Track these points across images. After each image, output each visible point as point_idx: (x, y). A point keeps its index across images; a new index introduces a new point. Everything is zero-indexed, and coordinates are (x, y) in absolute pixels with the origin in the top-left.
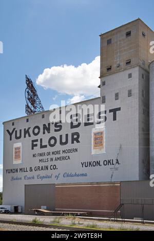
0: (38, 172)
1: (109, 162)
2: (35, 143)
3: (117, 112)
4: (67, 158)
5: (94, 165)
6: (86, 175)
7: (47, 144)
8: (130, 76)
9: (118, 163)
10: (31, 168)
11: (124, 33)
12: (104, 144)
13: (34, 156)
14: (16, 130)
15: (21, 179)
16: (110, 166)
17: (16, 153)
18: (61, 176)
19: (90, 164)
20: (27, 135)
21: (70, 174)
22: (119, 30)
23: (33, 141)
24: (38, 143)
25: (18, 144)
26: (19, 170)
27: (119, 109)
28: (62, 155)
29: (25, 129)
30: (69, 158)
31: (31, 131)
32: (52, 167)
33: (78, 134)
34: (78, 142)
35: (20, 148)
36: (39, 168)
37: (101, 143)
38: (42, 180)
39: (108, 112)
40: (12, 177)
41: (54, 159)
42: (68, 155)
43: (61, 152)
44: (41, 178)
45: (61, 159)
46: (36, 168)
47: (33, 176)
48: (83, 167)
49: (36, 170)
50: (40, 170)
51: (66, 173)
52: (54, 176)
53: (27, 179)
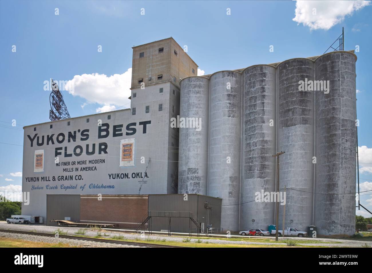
0: (62, 182)
1: (138, 174)
2: (59, 151)
3: (147, 125)
4: (93, 169)
5: (122, 177)
6: (113, 187)
7: (72, 153)
8: (161, 90)
9: (147, 176)
10: (54, 177)
11: (157, 49)
12: (133, 156)
14: (37, 136)
15: (42, 188)
16: (138, 179)
17: (37, 160)
18: (87, 187)
20: (50, 142)
21: (96, 185)
22: (152, 45)
23: (57, 149)
24: (63, 151)
25: (40, 151)
26: (40, 179)
27: (149, 122)
28: (88, 165)
29: (48, 136)
30: (95, 168)
31: (54, 138)
32: (77, 178)
33: (105, 145)
34: (106, 152)
35: (42, 155)
36: (63, 177)
37: (130, 156)
38: (66, 190)
39: (138, 124)
40: (33, 186)
41: (79, 169)
42: (94, 165)
43: (88, 162)
44: (65, 188)
45: (87, 170)
46: (59, 178)
47: (57, 186)
48: (110, 178)
49: (59, 179)
50: (64, 180)
51: (92, 184)
52: (79, 187)
53: (50, 189)
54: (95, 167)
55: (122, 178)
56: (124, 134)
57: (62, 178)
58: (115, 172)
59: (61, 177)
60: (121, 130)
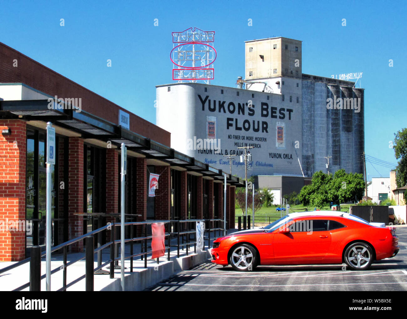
1: (287, 156)
2: (230, 122)
3: (291, 113)
4: (259, 146)
6: (272, 165)
7: (242, 126)
9: (292, 158)
10: (226, 151)
12: (284, 139)
13: (229, 137)
14: (209, 98)
16: (287, 160)
17: (210, 128)
18: (254, 164)
19: (275, 155)
20: (222, 109)
21: (261, 163)
23: (229, 119)
24: (234, 123)
25: (212, 118)
27: (292, 111)
28: (254, 141)
29: (220, 102)
31: (226, 106)
33: (267, 124)
34: (267, 132)
35: (214, 124)
36: (234, 152)
37: (282, 137)
38: (237, 166)
39: (286, 110)
40: (206, 159)
41: (248, 145)
42: (259, 143)
43: (254, 139)
44: (237, 164)
45: (254, 146)
46: (231, 152)
48: (270, 157)
49: (231, 154)
51: (258, 161)
53: (223, 163)
55: (277, 158)
56: (278, 117)
58: (273, 152)
59: (232, 152)
60: (276, 113)
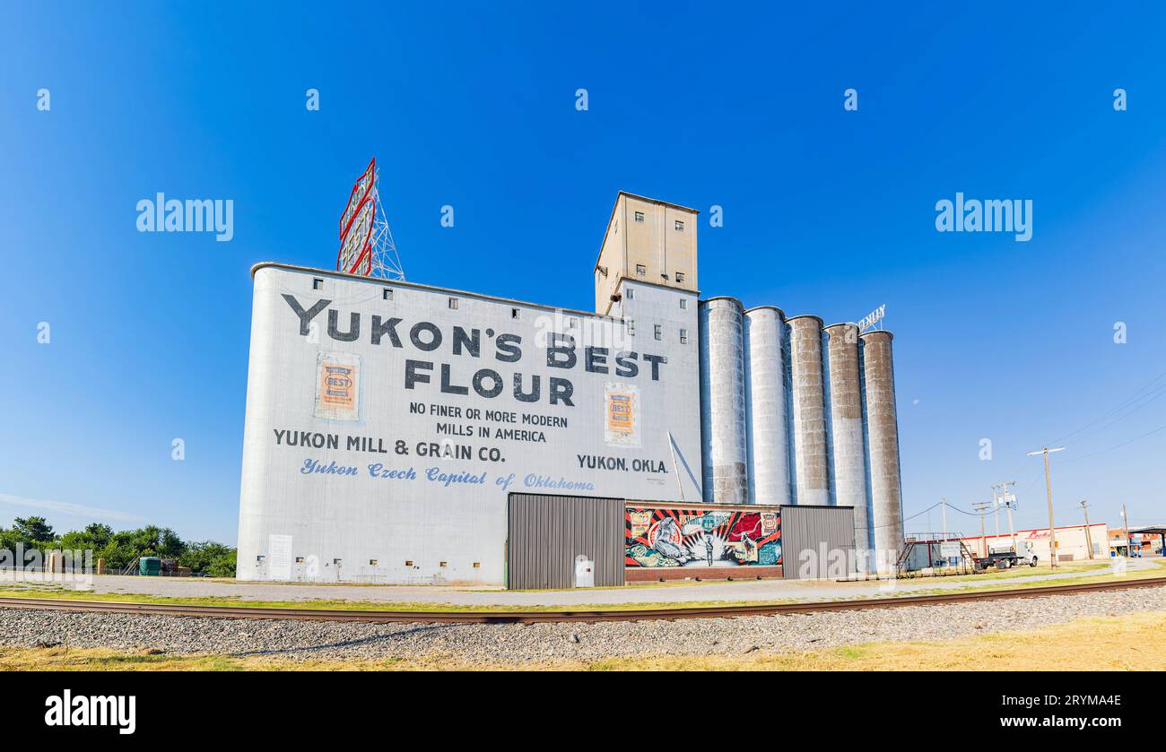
0: (432, 461)
1: (645, 464)
2: (419, 372)
3: (661, 365)
4: (536, 437)
5: (611, 466)
6: (590, 486)
7: (469, 384)
9: (663, 469)
10: (400, 444)
11: (672, 219)
12: (635, 424)
13: (414, 408)
14: (331, 307)
15: (353, 471)
16: (646, 474)
17: (331, 382)
18: (517, 480)
19: (601, 461)
20: (386, 338)
21: (544, 478)
23: (411, 364)
24: (435, 374)
25: (342, 357)
26: (343, 442)
28: (519, 425)
29: (376, 318)
30: (542, 437)
32: (485, 454)
34: (569, 403)
35: (349, 371)
36: (434, 448)
37: (627, 420)
38: (447, 485)
39: (640, 357)
40: (310, 461)
41: (493, 433)
42: (539, 428)
43: (518, 419)
44: (444, 480)
45: (518, 437)
46: (422, 447)
47: (412, 469)
48: (582, 466)
49: (422, 452)
50: (438, 456)
51: (532, 475)
52: (490, 480)
53: (384, 476)
54: (542, 434)
55: (610, 468)
56: (612, 371)
57: (431, 451)
58: (594, 453)
59: (428, 447)
60: (604, 361)
